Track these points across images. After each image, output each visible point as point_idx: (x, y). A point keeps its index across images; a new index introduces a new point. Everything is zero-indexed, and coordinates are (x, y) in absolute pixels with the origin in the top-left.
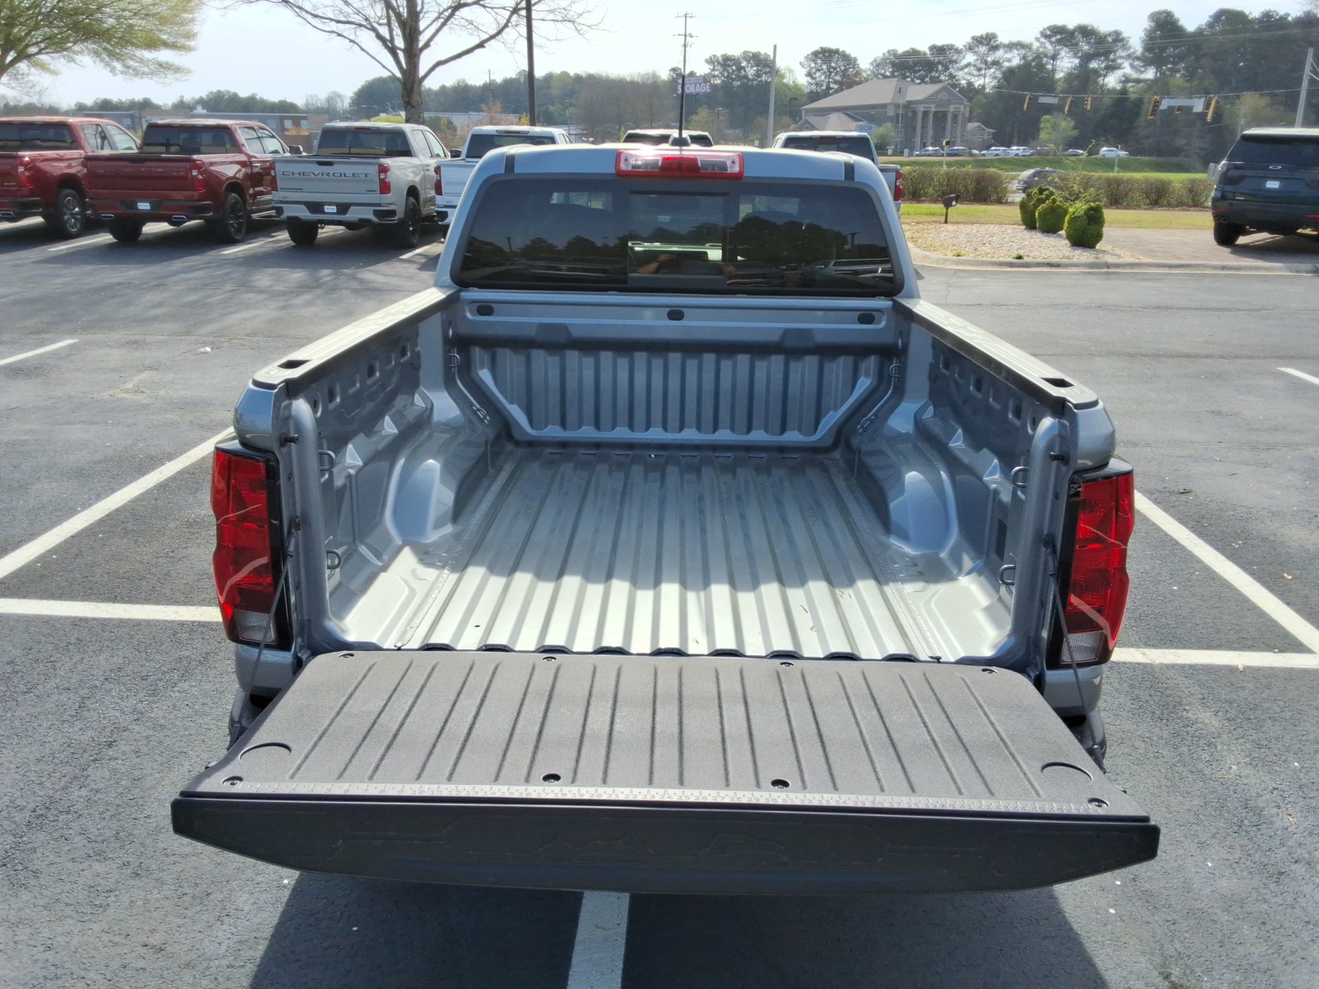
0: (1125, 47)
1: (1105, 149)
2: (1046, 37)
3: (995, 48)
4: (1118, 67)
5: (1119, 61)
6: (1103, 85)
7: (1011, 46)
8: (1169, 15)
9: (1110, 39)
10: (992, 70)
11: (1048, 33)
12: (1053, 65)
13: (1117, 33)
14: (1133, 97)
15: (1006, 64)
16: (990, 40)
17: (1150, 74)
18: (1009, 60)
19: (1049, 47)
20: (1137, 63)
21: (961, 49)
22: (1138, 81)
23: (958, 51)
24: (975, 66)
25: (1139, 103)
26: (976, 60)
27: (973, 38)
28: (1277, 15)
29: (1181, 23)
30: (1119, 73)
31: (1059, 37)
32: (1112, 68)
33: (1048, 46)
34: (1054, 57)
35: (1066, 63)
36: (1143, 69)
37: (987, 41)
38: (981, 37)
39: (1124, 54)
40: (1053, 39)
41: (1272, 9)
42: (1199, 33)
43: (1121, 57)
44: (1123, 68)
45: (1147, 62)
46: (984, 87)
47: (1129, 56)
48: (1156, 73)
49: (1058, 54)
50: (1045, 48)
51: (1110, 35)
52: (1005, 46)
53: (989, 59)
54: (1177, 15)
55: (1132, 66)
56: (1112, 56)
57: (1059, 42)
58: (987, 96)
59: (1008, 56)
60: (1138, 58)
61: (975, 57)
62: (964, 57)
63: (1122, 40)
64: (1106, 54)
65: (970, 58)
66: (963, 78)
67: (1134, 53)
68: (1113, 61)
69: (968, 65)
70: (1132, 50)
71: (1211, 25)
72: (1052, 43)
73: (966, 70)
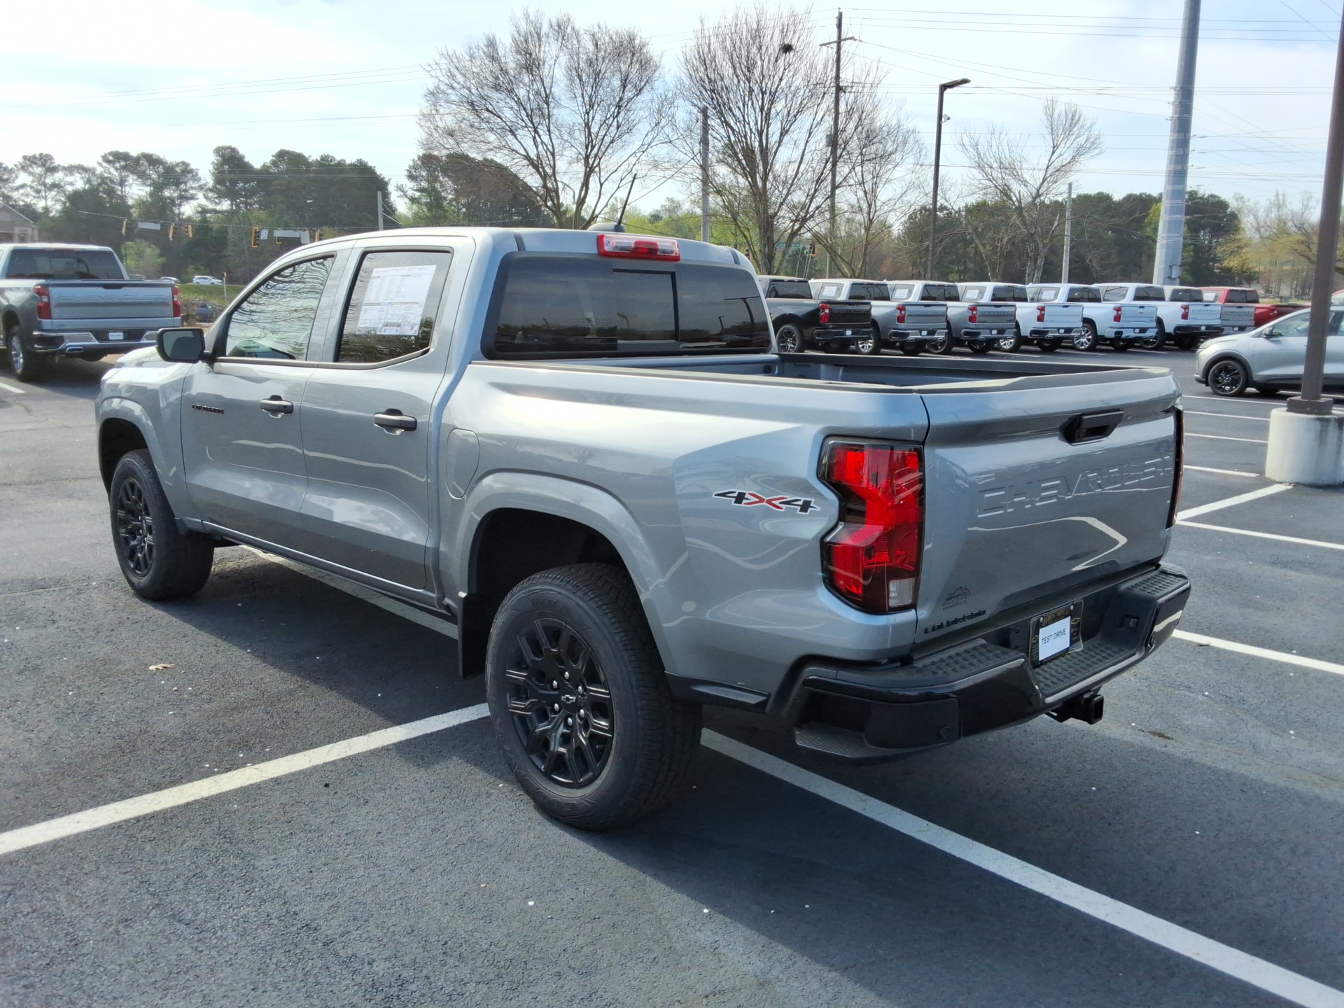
0: (195, 177)
1: (197, 277)
2: (109, 162)
3: (53, 170)
4: (192, 198)
5: (192, 192)
6: (179, 214)
7: (71, 170)
8: (233, 150)
9: (178, 170)
10: (54, 193)
11: (111, 158)
12: (122, 192)
13: (185, 164)
14: (216, 227)
15: (69, 189)
16: (45, 161)
17: (225, 205)
18: (72, 184)
19: (115, 174)
20: (210, 194)
21: (12, 169)
22: (215, 212)
23: (11, 171)
24: (31, 187)
25: (223, 233)
26: (33, 182)
27: (25, 158)
28: (335, 160)
29: (247, 159)
30: (193, 203)
31: (123, 163)
32: (185, 198)
33: (112, 170)
34: (122, 183)
35: (136, 191)
36: (217, 201)
37: (44, 162)
38: (34, 157)
39: (195, 185)
40: (117, 165)
41: (331, 155)
42: (265, 170)
43: (192, 188)
44: (197, 199)
45: (222, 195)
46: (46, 210)
47: (201, 188)
48: (232, 205)
49: (126, 181)
50: (110, 173)
51: (177, 165)
52: (64, 168)
53: (49, 181)
54: (241, 152)
55: (206, 198)
56: (183, 187)
57: (123, 168)
58: (53, 219)
59: (70, 179)
60: (211, 190)
61: (31, 178)
62: (17, 177)
63: (191, 171)
64: (177, 184)
65: (24, 178)
66: (21, 198)
67: (205, 185)
68: (186, 191)
69: (23, 186)
70: (203, 182)
71: (274, 163)
72: (116, 169)
73: (21, 191)
